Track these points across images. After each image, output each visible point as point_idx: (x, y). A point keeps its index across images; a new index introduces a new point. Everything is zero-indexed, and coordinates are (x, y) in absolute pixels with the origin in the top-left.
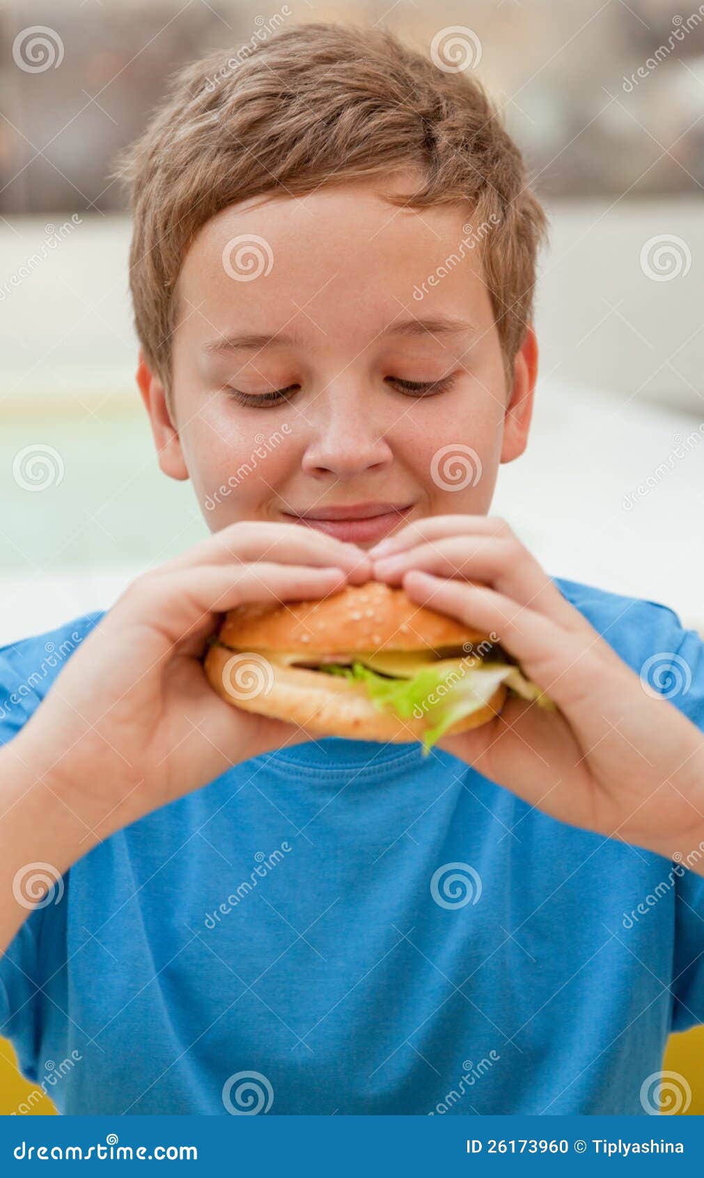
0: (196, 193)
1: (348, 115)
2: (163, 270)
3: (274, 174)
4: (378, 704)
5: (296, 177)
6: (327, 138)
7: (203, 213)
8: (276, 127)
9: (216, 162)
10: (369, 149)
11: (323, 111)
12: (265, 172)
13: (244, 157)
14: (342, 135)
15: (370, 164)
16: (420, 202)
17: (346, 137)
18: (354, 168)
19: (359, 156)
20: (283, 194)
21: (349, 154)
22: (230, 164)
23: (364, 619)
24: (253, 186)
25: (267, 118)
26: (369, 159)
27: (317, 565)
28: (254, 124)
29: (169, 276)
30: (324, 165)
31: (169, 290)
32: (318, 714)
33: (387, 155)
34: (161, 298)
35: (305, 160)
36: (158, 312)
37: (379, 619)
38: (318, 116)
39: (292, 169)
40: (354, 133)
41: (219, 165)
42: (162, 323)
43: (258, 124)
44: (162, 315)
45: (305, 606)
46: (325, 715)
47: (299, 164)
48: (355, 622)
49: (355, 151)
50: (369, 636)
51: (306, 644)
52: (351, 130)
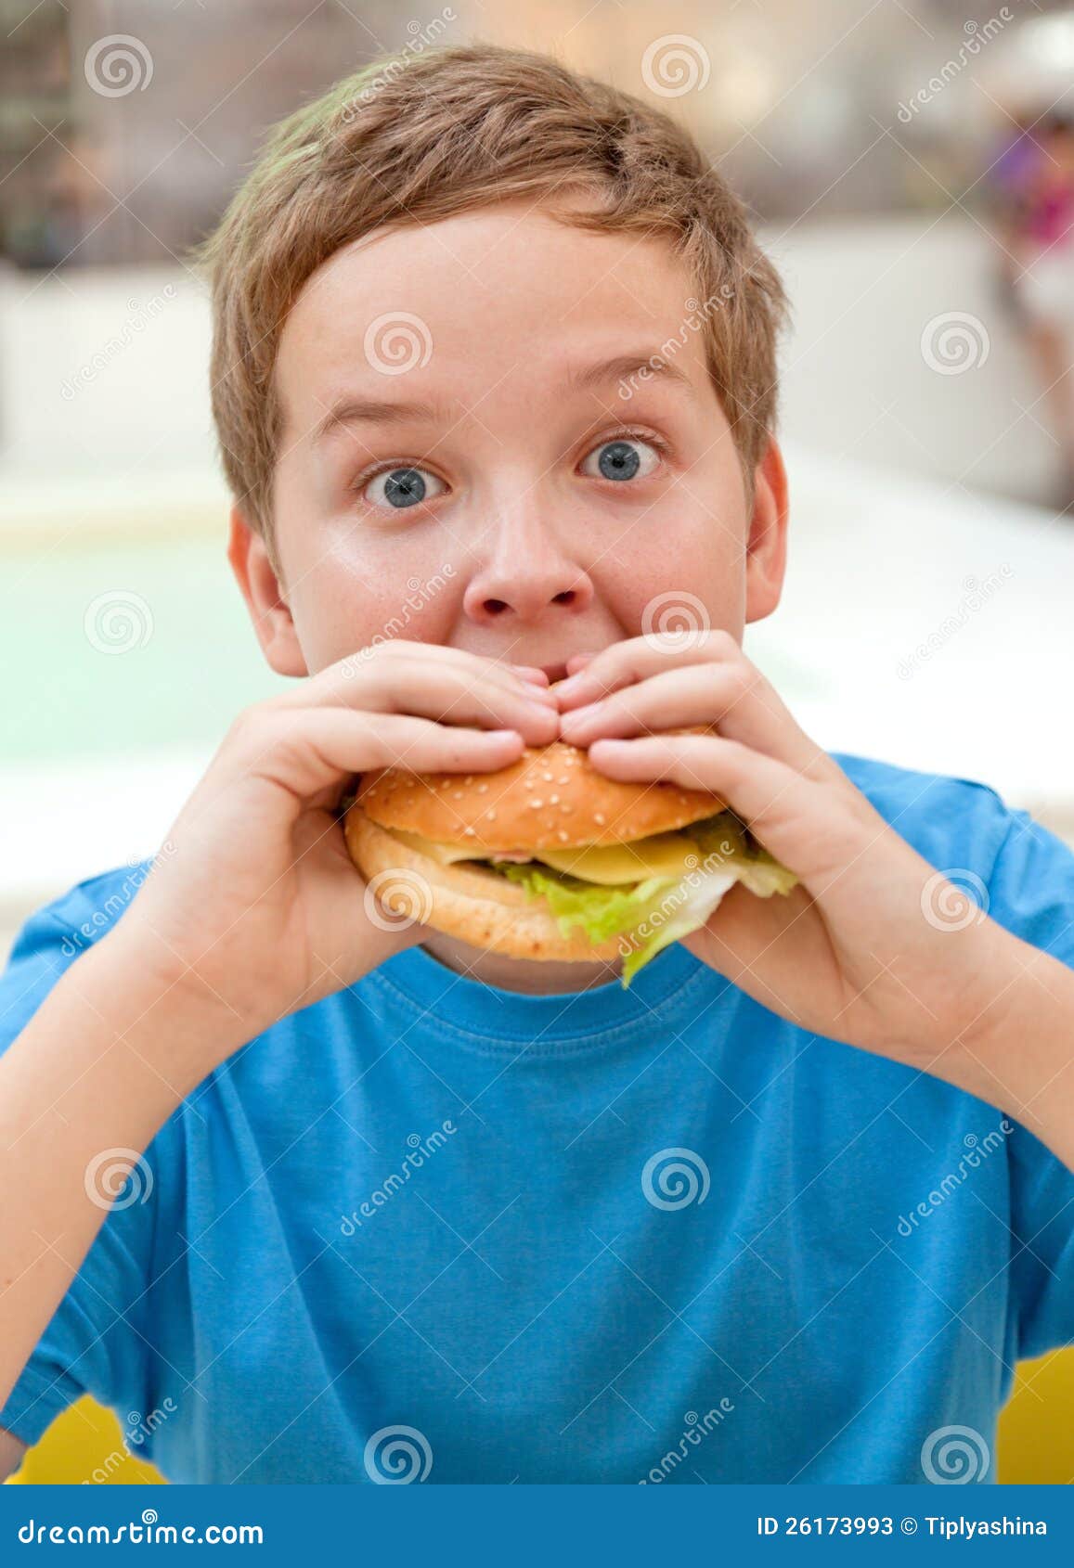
0: (293, 236)
1: (496, 116)
2: (254, 362)
3: (400, 197)
4: (564, 925)
5: (430, 198)
6: (469, 144)
7: (304, 263)
8: (398, 136)
9: (319, 190)
10: (528, 155)
11: (462, 113)
12: (386, 196)
13: (356, 178)
14: (490, 138)
15: (531, 173)
16: (605, 224)
17: (497, 139)
18: (511, 179)
19: (517, 163)
20: (412, 223)
21: (501, 162)
22: (338, 190)
23: (547, 807)
24: (371, 216)
25: (385, 127)
26: (529, 168)
27: (484, 724)
28: (367, 136)
29: (261, 369)
30: (466, 178)
31: (264, 389)
32: (487, 934)
33: (553, 163)
34: (254, 405)
35: (441, 174)
36: (252, 426)
37: (566, 809)
38: (456, 118)
39: (422, 187)
40: (506, 136)
41: (324, 193)
42: (260, 441)
43: (373, 135)
44: (259, 429)
45: (469, 781)
46: (496, 938)
47: (432, 179)
48: (535, 811)
49: (509, 158)
50: (555, 829)
51: (472, 838)
52: (502, 132)
